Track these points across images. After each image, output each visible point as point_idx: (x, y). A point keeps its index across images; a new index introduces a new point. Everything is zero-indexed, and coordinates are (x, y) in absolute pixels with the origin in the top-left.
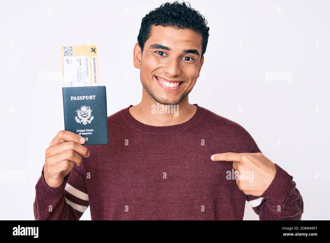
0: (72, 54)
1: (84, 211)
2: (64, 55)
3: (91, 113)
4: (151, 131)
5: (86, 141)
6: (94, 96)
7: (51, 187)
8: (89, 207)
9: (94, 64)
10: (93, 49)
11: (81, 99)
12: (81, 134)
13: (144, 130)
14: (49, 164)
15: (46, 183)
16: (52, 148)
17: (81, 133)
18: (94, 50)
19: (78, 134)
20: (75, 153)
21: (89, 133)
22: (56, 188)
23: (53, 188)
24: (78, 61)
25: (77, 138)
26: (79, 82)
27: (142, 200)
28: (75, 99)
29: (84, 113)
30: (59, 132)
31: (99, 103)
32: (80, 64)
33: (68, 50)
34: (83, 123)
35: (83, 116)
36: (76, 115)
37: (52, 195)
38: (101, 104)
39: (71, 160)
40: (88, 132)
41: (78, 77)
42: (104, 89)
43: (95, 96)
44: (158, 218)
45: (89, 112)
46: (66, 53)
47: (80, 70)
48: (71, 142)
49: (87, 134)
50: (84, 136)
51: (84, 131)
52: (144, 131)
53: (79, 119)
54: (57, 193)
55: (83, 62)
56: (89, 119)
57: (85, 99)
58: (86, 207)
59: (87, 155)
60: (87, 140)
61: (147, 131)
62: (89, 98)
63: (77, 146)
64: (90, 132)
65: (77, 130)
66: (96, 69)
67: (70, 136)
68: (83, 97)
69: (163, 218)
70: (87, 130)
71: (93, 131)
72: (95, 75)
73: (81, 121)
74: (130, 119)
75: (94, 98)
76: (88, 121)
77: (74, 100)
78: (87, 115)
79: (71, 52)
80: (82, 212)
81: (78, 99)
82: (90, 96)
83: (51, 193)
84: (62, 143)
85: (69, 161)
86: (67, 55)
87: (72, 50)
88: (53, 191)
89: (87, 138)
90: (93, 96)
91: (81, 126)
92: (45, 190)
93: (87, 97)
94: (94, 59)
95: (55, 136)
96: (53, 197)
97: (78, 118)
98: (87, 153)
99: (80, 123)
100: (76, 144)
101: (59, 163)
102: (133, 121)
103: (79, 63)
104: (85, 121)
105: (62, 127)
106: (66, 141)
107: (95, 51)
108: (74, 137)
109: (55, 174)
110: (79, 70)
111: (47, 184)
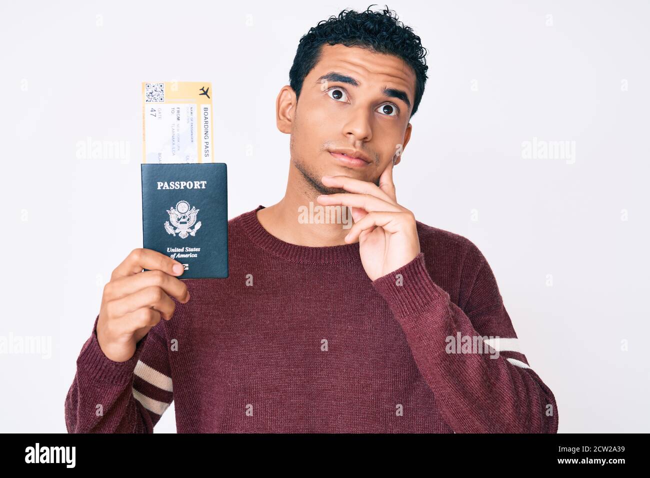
0: (161, 99)
1: (163, 413)
2: (147, 101)
3: (197, 215)
4: (300, 256)
5: (185, 271)
6: (204, 183)
7: (112, 361)
8: (173, 404)
9: (206, 120)
10: (204, 91)
11: (177, 187)
12: (176, 256)
13: (284, 253)
14: (110, 315)
15: (102, 352)
16: (116, 284)
17: (175, 254)
18: (205, 93)
19: (170, 257)
20: (164, 293)
21: (191, 256)
22: (122, 363)
23: (116, 362)
24: (173, 112)
25: (168, 264)
26: (174, 154)
27: (278, 391)
28: (166, 188)
29: (183, 215)
30: (133, 252)
31: (213, 196)
32: (178, 119)
33: (154, 91)
34: (180, 235)
35: (181, 221)
36: (167, 218)
37: (112, 377)
38: (216, 198)
39: (154, 308)
40: (189, 253)
41: (174, 144)
42: (222, 169)
43: (206, 182)
44: (308, 429)
45: (194, 213)
46: (150, 97)
47: (178, 130)
48: (155, 272)
49: (187, 256)
50: (181, 261)
51: (182, 250)
52: (285, 255)
53: (173, 226)
54: (121, 373)
55: (183, 115)
56: (192, 228)
57: (185, 187)
58: (167, 404)
59: (184, 299)
60: (187, 269)
61: (292, 255)
62: (194, 186)
63: (168, 280)
64: (194, 253)
65: (168, 249)
66: (209, 129)
67: (153, 260)
68: (182, 183)
69: (319, 428)
70: (188, 250)
71: (199, 251)
72: (206, 141)
73: (177, 231)
74: (259, 233)
75: (203, 187)
76: (190, 230)
77: (164, 188)
78: (188, 220)
79: (161, 94)
80: (160, 414)
81: (172, 187)
82: (195, 182)
83: (110, 373)
84: (136, 273)
85: (152, 308)
86: (152, 100)
87: (162, 91)
88: (115, 369)
89: (187, 265)
90: (201, 182)
91: (177, 241)
92: (99, 367)
93: (190, 184)
94: (206, 109)
95: (123, 260)
96: (112, 381)
97: (171, 224)
98: (186, 295)
99: (175, 235)
100: (165, 275)
101: (130, 312)
102: (264, 236)
103: (176, 118)
104: (183, 232)
105: (138, 242)
106: (145, 270)
107: (208, 94)
108: (162, 262)
109: (123, 334)
110: (175, 131)
111: (104, 354)
